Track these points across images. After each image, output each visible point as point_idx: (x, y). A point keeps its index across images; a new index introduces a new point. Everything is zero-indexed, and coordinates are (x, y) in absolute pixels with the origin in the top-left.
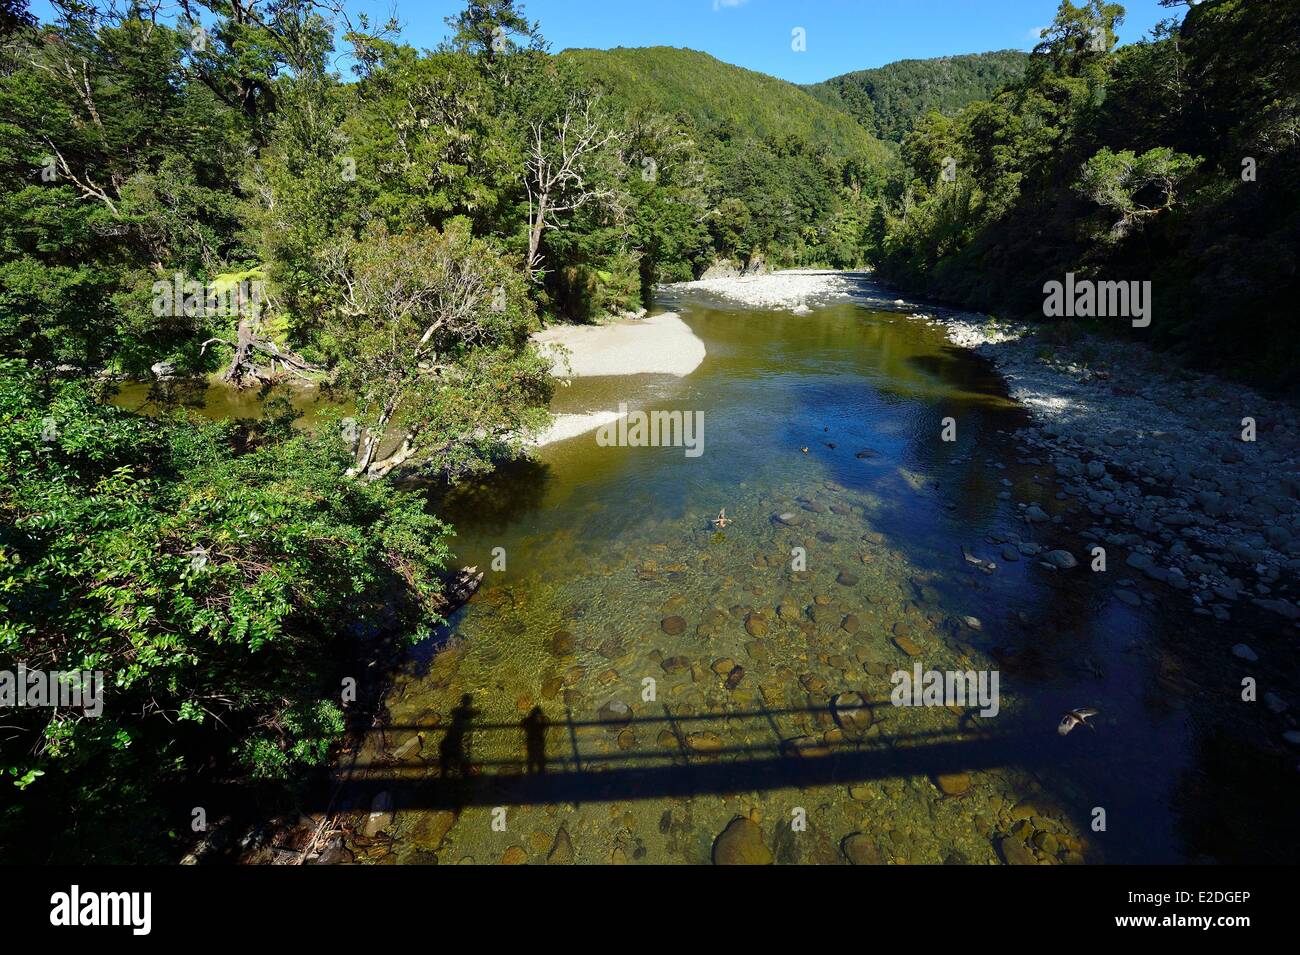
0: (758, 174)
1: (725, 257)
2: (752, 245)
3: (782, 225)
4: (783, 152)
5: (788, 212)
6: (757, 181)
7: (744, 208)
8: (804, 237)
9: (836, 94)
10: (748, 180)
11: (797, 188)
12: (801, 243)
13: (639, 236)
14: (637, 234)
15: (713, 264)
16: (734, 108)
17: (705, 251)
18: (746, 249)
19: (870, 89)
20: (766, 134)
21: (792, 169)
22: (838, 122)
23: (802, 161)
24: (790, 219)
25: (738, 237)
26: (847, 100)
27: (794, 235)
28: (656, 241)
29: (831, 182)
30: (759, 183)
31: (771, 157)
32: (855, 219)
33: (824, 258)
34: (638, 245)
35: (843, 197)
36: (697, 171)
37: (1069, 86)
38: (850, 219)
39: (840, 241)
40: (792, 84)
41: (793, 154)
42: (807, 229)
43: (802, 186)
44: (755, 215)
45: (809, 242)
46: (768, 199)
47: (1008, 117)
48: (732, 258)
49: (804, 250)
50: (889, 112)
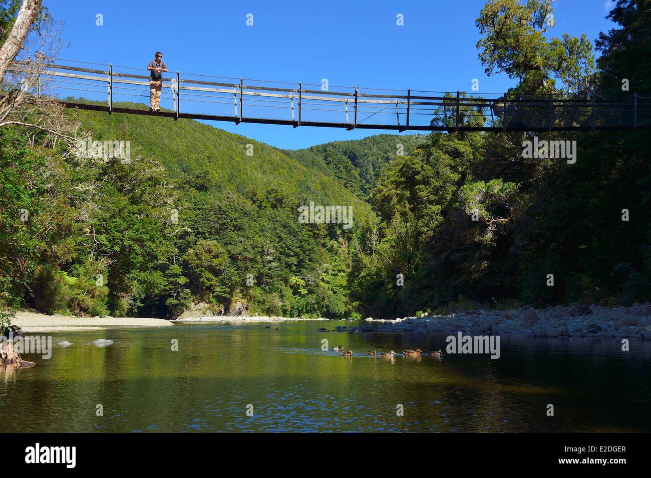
0: (236, 220)
1: (202, 300)
2: (232, 289)
3: (265, 270)
4: (263, 204)
5: (269, 258)
6: (234, 226)
7: (221, 250)
8: (291, 287)
9: (320, 159)
10: (225, 224)
11: (279, 237)
12: (288, 292)
13: (109, 245)
14: (107, 243)
15: (188, 308)
16: (212, 164)
17: (178, 293)
18: (225, 292)
19: (353, 157)
20: (247, 190)
21: (272, 219)
22: (323, 184)
23: (283, 214)
24: (273, 264)
25: (215, 279)
26: (332, 166)
27: (278, 283)
28: (126, 251)
29: (315, 234)
30: (237, 228)
31: (249, 206)
32: (344, 271)
33: (315, 310)
34: (107, 253)
35: (331, 250)
36: (168, 193)
37: (457, 146)
38: (340, 271)
39: (330, 292)
40: (274, 148)
41: (274, 206)
42: (294, 279)
43: (283, 235)
44: (233, 258)
45: (296, 292)
46: (248, 243)
47: (423, 166)
48: (210, 302)
49: (291, 300)
50: (373, 178)
